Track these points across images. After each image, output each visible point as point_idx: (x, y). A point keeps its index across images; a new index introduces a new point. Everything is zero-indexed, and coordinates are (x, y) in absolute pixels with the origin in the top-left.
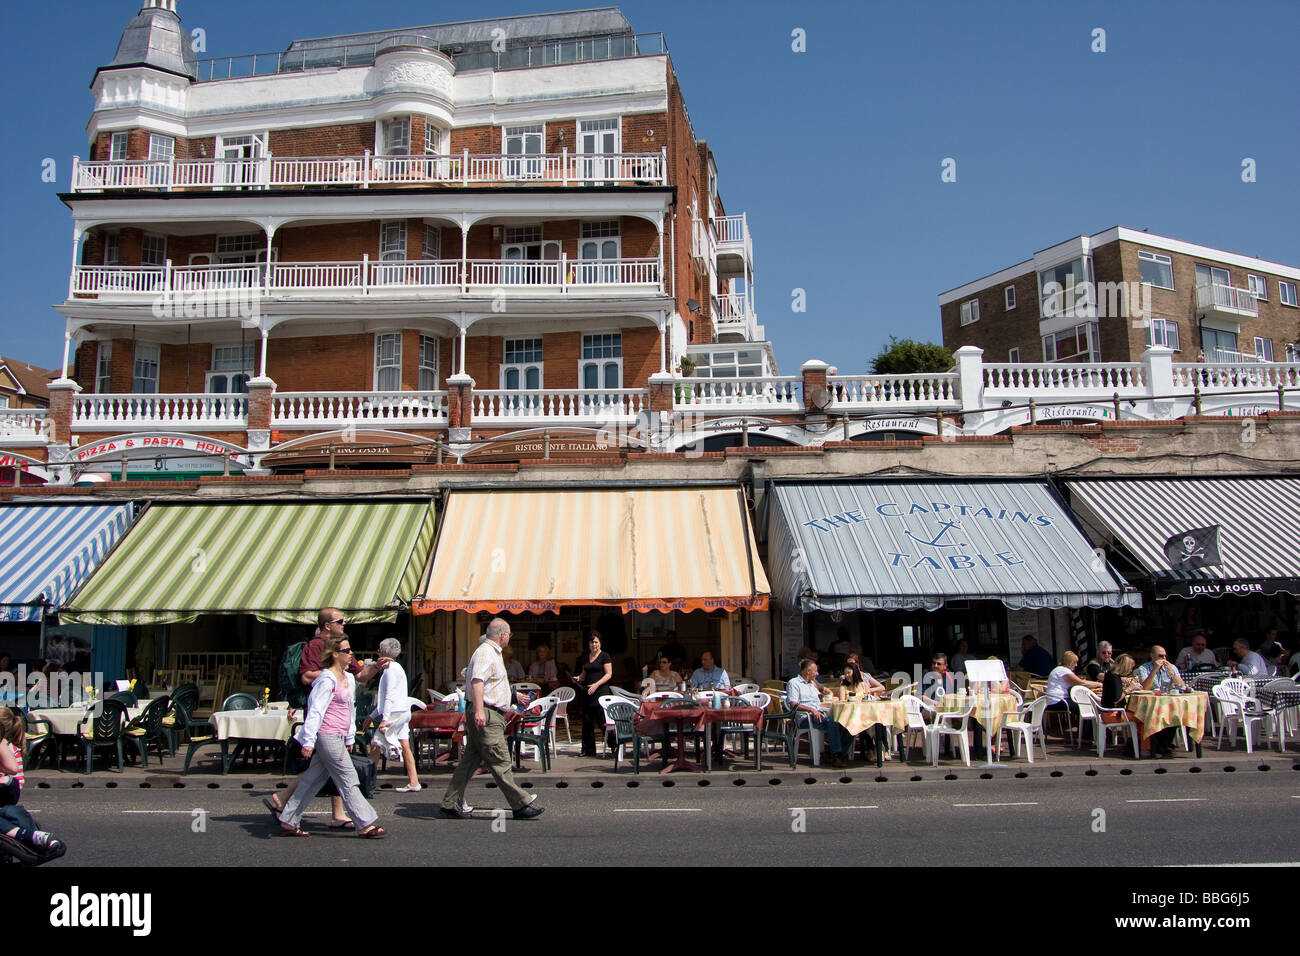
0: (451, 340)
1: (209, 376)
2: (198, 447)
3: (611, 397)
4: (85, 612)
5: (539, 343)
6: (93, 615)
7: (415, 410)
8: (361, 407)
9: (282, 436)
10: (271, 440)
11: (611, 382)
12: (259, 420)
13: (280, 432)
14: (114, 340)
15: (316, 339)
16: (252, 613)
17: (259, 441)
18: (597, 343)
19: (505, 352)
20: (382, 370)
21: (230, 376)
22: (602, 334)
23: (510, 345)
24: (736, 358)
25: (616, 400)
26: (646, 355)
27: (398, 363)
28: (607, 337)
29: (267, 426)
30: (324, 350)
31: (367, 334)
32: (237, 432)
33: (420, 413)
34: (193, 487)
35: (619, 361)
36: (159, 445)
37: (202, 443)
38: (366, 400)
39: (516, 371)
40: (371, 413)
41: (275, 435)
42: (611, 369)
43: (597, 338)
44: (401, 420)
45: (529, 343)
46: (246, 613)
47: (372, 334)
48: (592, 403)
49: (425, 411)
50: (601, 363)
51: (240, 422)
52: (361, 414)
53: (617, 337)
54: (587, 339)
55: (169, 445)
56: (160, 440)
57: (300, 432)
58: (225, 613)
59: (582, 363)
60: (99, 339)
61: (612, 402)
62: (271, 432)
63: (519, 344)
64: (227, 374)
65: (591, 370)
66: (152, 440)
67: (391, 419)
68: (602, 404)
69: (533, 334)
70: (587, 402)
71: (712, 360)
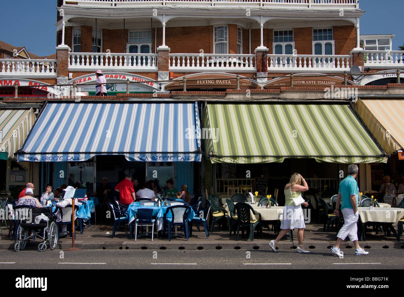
0: (248, 30)
1: (128, 46)
2: (133, 79)
3: (329, 59)
4: (225, 157)
5: (291, 32)
6: (229, 158)
7: (235, 64)
8: (208, 61)
9: (175, 75)
10: (170, 77)
11: (329, 52)
12: (163, 67)
13: (174, 73)
14: (81, 26)
15: (183, 28)
16: (313, 158)
17: (163, 77)
18: (321, 33)
19: (274, 37)
20: (218, 44)
21: (139, 46)
22: (323, 29)
23: (276, 33)
24: (377, 42)
25: (331, 61)
26: (346, 39)
27: (227, 41)
28: (325, 30)
29: (168, 70)
30: (187, 34)
31: (210, 26)
32: (152, 73)
33: (237, 65)
34: (225, 95)
35: (333, 42)
36: (114, 79)
37: (135, 78)
38: (210, 58)
39: (281, 46)
40: (213, 65)
41: (171, 75)
42: (328, 45)
43: (320, 31)
44: (232, 68)
45: (286, 33)
46: (310, 158)
47: (212, 26)
48: (320, 62)
49: (240, 64)
50: (323, 43)
51: (154, 68)
52: (208, 65)
53: (330, 30)
54: (315, 31)
55: (118, 78)
56: (114, 76)
57: (184, 73)
58: (299, 158)
59: (314, 43)
60: (73, 26)
61: (329, 62)
62: (170, 73)
63: (281, 33)
64: (137, 45)
65: (318, 46)
66: (110, 76)
67: (228, 68)
68: (324, 62)
69: (288, 28)
70: (317, 61)
71: (365, 43)
